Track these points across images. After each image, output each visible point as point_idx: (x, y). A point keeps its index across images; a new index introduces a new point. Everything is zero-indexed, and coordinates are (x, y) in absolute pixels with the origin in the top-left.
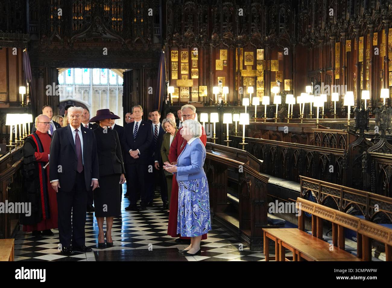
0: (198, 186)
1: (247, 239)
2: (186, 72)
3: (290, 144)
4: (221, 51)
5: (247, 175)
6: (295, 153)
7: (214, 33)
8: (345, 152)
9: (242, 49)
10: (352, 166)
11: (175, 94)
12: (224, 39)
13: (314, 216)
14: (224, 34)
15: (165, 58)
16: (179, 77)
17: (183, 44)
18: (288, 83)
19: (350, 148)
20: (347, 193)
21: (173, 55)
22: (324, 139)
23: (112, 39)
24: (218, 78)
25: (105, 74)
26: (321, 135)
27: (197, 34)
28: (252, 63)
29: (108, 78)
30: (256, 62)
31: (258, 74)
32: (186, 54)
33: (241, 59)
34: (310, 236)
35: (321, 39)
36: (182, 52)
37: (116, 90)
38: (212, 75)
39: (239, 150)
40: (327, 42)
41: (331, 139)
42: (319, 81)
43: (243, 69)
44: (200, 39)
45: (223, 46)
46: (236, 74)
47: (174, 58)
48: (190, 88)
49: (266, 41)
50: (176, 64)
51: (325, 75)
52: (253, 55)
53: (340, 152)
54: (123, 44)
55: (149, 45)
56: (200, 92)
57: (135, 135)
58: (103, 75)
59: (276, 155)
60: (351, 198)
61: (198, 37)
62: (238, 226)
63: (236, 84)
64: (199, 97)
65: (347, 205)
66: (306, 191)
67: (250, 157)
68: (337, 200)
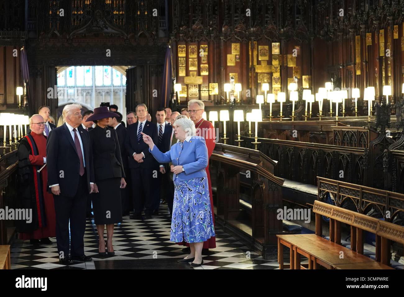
0: (204, 188)
1: (260, 248)
2: (195, 68)
3: (308, 144)
4: (233, 45)
5: (260, 177)
6: (313, 153)
7: (225, 26)
8: (366, 151)
9: (256, 42)
10: (373, 166)
11: (182, 92)
12: (236, 32)
13: (331, 219)
14: (236, 26)
15: (171, 52)
16: (187, 74)
17: (191, 38)
18: (307, 79)
19: (371, 147)
20: (367, 192)
21: (180, 50)
22: (344, 137)
23: (114, 34)
24: (230, 74)
25: (108, 74)
26: (340, 133)
27: (206, 27)
28: (267, 58)
29: (111, 78)
30: (271, 57)
31: (274, 70)
32: (194, 49)
33: (255, 53)
34: (327, 241)
35: (340, 32)
36: (190, 46)
37: (120, 91)
38: (223, 72)
39: (252, 150)
40: (346, 35)
41: (351, 137)
42: (340, 77)
43: (257, 64)
44: (209, 33)
45: (235, 39)
46: (250, 70)
47: (181, 52)
48: (200, 86)
49: (281, 34)
50: (183, 60)
51: (345, 70)
52: (268, 49)
53: (360, 151)
54: (125, 38)
55: (154, 40)
56: (210, 90)
57: (139, 136)
58: (106, 76)
59: (293, 157)
60: (371, 198)
61: (207, 30)
62: (251, 234)
63: (250, 81)
64: (209, 96)
65: (366, 206)
66: (324, 193)
67: (263, 157)
68: (356, 201)
